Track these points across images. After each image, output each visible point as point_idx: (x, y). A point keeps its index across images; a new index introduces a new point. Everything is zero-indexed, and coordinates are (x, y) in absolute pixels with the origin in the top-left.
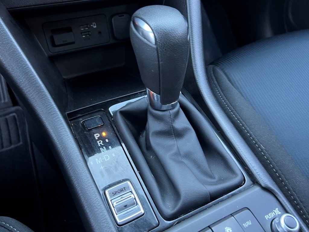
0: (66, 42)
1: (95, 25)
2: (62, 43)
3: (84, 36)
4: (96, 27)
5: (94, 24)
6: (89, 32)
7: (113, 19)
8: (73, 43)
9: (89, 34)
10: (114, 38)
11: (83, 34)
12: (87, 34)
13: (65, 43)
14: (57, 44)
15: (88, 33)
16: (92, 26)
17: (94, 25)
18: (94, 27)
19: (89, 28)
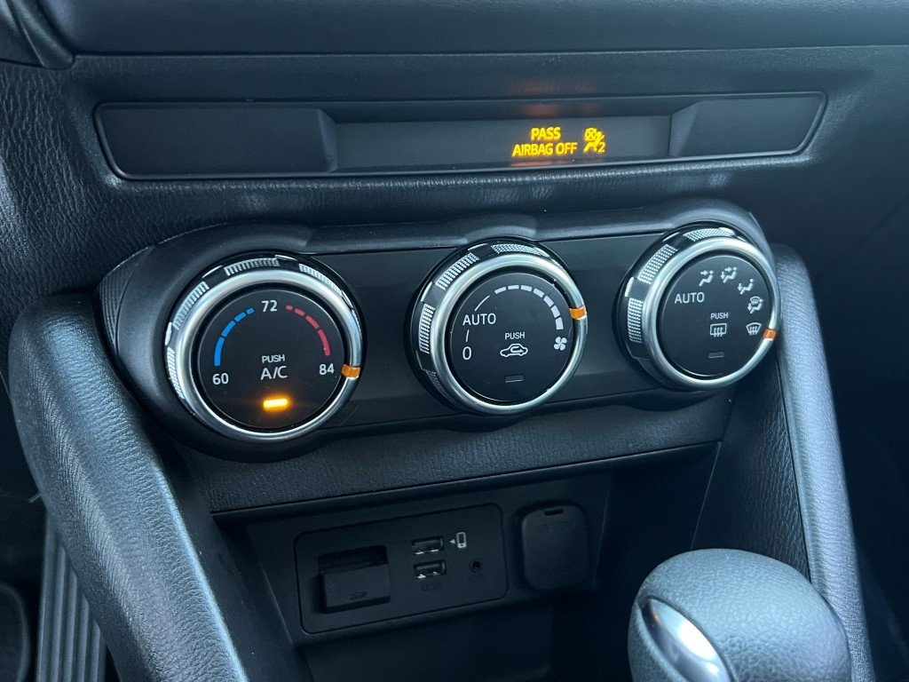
0: (364, 599)
1: (465, 540)
2: (348, 601)
3: (422, 576)
4: (465, 545)
5: (461, 537)
6: (439, 562)
7: (525, 523)
8: (385, 600)
9: (437, 570)
10: (522, 582)
11: (419, 568)
12: (431, 571)
13: (358, 600)
14: (330, 603)
15: (437, 565)
16: (453, 542)
17: (462, 542)
18: (459, 546)
19: (442, 549)
